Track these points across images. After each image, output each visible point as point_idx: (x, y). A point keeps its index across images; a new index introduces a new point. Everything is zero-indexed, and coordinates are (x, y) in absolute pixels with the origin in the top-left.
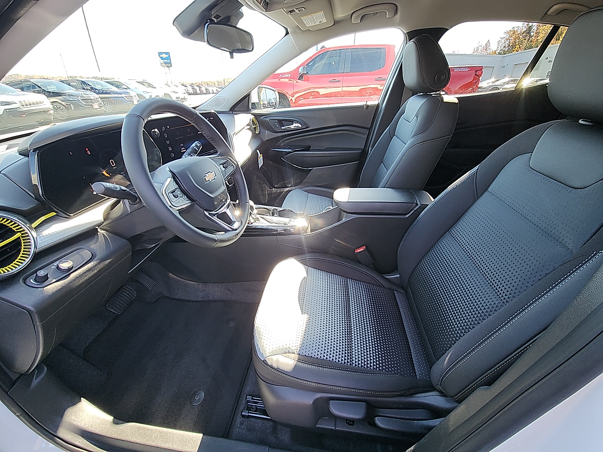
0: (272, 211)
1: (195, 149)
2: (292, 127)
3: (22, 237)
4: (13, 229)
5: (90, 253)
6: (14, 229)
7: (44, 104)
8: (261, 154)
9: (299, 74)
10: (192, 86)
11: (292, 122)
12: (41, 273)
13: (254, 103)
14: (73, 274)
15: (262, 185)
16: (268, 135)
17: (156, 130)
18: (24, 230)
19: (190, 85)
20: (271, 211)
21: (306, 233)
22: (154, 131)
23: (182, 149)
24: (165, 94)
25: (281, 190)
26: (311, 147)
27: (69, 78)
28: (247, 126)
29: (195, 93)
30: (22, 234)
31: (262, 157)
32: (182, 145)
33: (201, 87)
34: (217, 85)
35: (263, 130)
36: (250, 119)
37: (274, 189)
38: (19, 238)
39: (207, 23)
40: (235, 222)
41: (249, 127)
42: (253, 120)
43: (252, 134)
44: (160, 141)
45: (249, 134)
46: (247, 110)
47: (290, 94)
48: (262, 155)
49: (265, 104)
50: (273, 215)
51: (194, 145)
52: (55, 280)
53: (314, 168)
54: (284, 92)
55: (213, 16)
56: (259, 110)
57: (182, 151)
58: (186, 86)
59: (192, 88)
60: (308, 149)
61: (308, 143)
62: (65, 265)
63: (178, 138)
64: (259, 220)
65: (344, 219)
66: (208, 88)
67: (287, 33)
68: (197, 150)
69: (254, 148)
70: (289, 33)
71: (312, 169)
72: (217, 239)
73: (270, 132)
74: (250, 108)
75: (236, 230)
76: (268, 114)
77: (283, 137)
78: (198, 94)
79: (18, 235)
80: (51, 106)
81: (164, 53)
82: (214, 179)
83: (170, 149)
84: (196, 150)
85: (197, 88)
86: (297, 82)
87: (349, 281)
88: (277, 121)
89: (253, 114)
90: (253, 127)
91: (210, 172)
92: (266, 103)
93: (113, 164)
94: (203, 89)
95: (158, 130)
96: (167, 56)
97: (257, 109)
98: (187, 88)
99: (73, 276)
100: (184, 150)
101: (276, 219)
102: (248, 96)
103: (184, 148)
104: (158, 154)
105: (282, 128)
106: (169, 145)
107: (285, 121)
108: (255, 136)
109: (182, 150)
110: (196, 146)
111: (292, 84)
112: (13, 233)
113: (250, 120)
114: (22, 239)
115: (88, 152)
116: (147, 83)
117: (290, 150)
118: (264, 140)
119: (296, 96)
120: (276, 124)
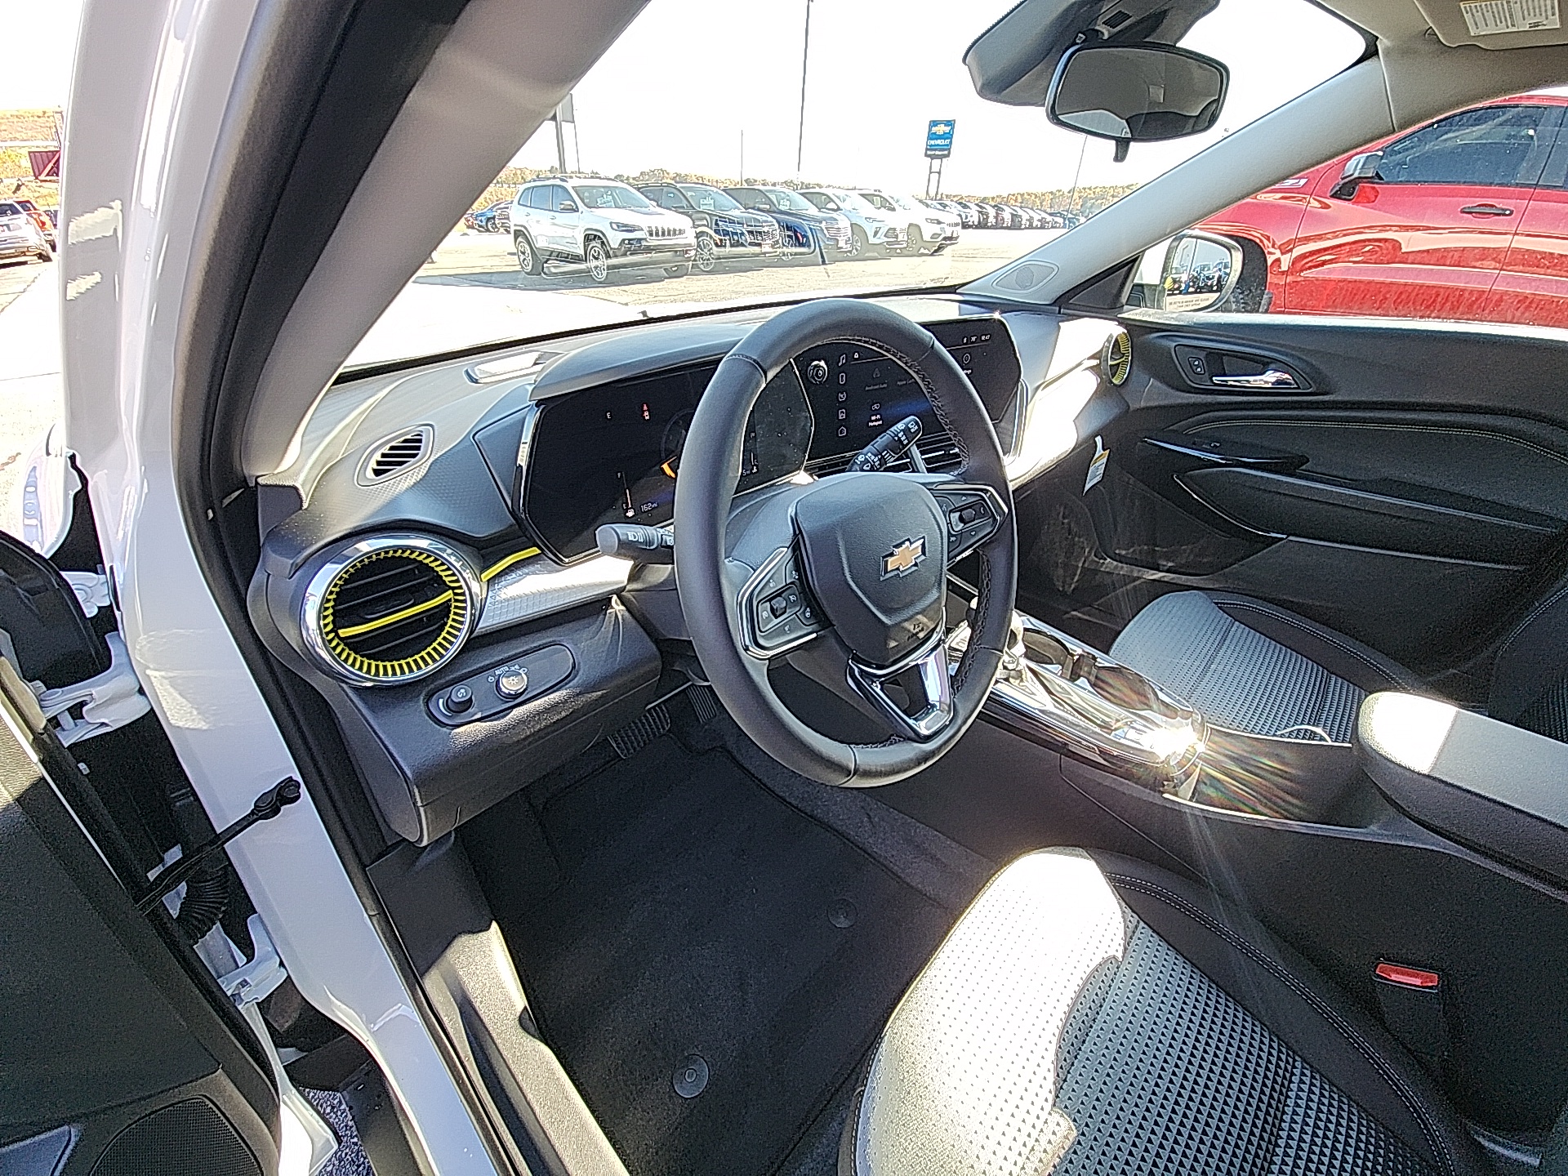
0: (1076, 658)
1: (899, 438)
2: (1256, 381)
3: (456, 601)
4: (444, 578)
5: (571, 661)
6: (447, 579)
7: (684, 236)
8: (1104, 450)
9: (1343, 179)
10: (981, 207)
11: (1262, 365)
12: (460, 693)
13: (1142, 286)
14: (517, 709)
15: (1073, 539)
16: (1152, 393)
17: (822, 363)
18: (460, 587)
19: (977, 205)
20: (1072, 655)
21: (1176, 795)
22: (816, 366)
23: (873, 418)
24: (910, 225)
25: (1132, 571)
26: (1308, 461)
27: (744, 183)
28: (1089, 358)
29: (982, 225)
30: (456, 594)
31: (1105, 460)
32: (875, 407)
33: (1003, 210)
34: (1047, 204)
35: (1140, 376)
36: (1111, 336)
37: (1109, 560)
38: (450, 600)
39: (1075, 44)
40: (933, 706)
41: (1095, 362)
42: (1116, 340)
43: (1098, 385)
44: (822, 394)
45: (1091, 383)
46: (1108, 307)
47: (1278, 243)
48: (1108, 451)
49: (1180, 282)
50: (1074, 678)
51: (901, 426)
52: (479, 716)
53: (1291, 538)
54: (1256, 235)
55: (1100, 21)
56: (1151, 311)
57: (871, 424)
58: (965, 207)
59: (980, 212)
60: (1290, 465)
61: (1298, 448)
62: (510, 685)
63: (871, 388)
64: (1022, 681)
65: (1373, 828)
66: (1020, 212)
67: (1370, 53)
68: (905, 442)
69: (1087, 431)
70: (1376, 53)
71: (1282, 539)
72: (852, 767)
73: (1164, 387)
74: (1124, 301)
75: (927, 739)
76: (1179, 328)
77: (1205, 409)
78: (989, 228)
79: (449, 594)
80: (694, 241)
81: (940, 122)
82: (916, 565)
83: (842, 416)
84: (901, 442)
85: (992, 212)
86: (1327, 207)
87: (1297, 1072)
88: (1202, 355)
89: (1122, 322)
90: (1110, 363)
91: (908, 540)
92: (1184, 277)
94: (1007, 215)
95: (826, 364)
96: (947, 129)
97: (1146, 307)
98: (967, 210)
99: (517, 713)
100: (876, 420)
101: (1081, 693)
102: (1131, 263)
103: (878, 416)
104: (807, 428)
105: (1214, 378)
106: (842, 405)
107: (1236, 357)
108: (1107, 390)
109: (873, 421)
110: (906, 430)
111: (1301, 209)
112: (443, 587)
113: (1108, 341)
114: (453, 604)
115: (646, 413)
116: (881, 197)
117: (1215, 458)
118: (1134, 406)
119: (1299, 250)
120: (1196, 363)
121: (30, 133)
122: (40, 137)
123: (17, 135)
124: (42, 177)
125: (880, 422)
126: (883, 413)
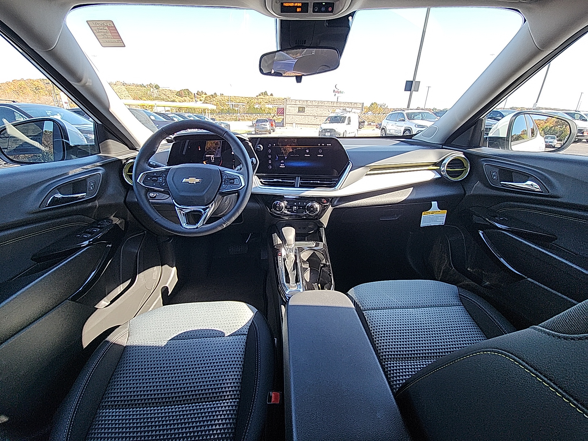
11: (526, 177)
22: (258, 146)
23: (281, 165)
32: (282, 161)
37: (454, 268)
57: (280, 166)
63: (281, 155)
83: (270, 162)
93: (213, 159)
95: (263, 146)
100: (283, 166)
103: (283, 165)
106: (270, 159)
118: (469, 193)
120: (494, 174)
121: (280, 103)
122: (282, 104)
123: (277, 104)
124: (278, 114)
125: (284, 167)
126: (285, 164)
